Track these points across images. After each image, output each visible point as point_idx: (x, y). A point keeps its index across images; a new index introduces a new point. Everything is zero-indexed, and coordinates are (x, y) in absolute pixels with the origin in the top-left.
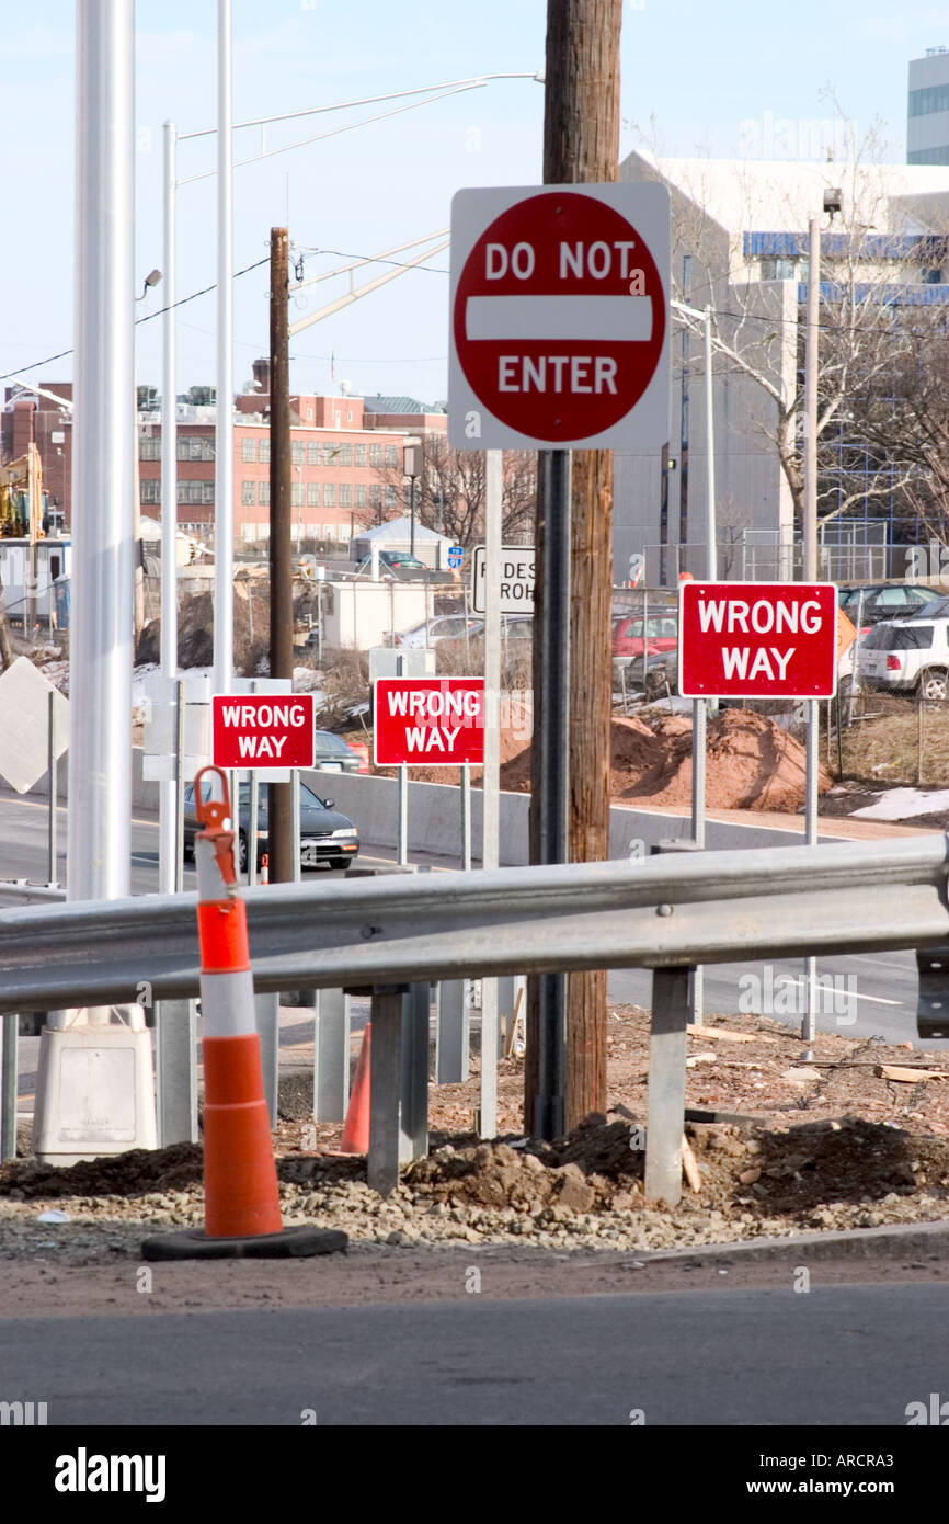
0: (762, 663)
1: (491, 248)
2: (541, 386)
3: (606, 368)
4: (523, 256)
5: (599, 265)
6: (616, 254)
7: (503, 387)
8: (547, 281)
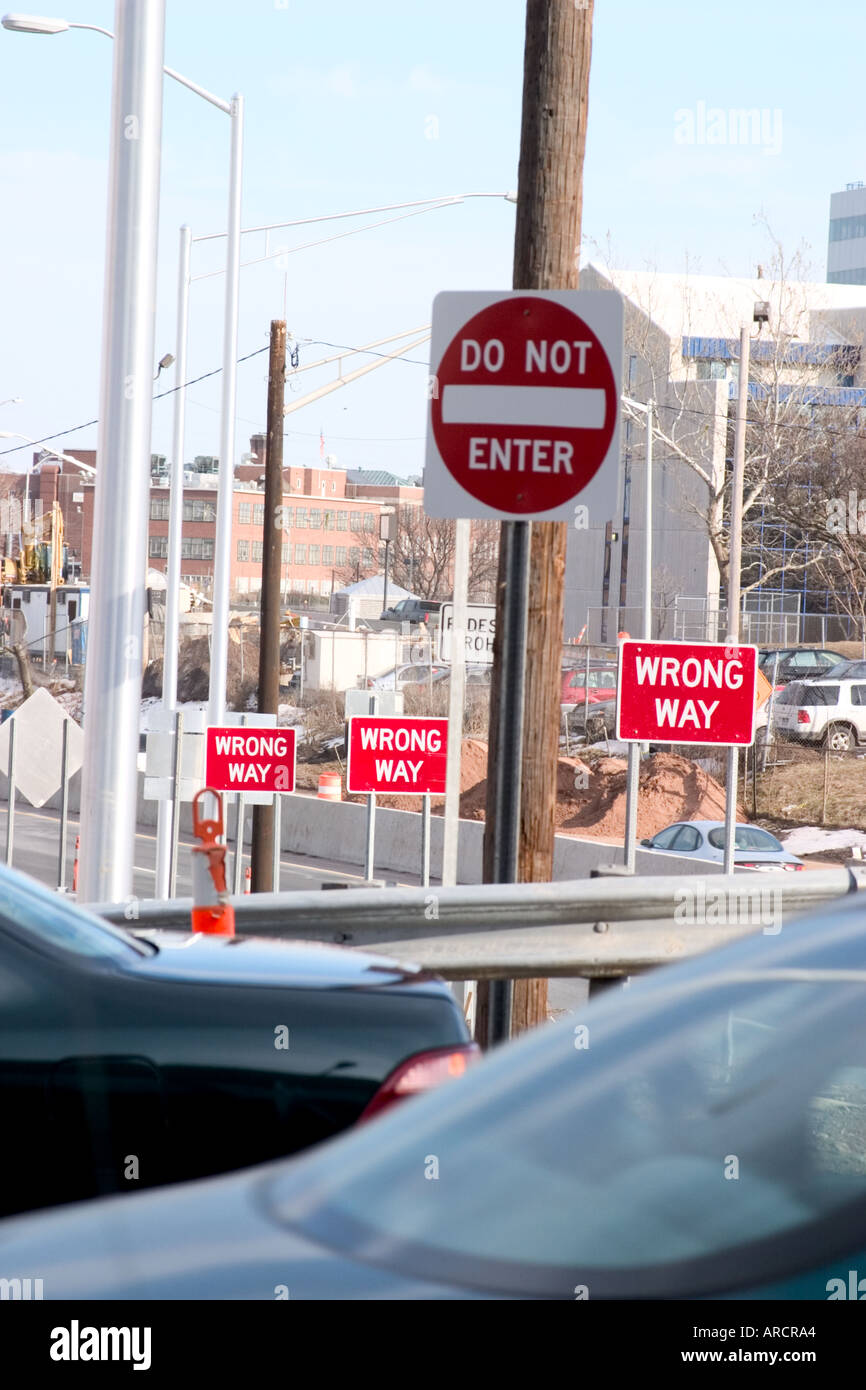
0: (690, 713)
1: (466, 343)
2: (506, 465)
3: (564, 451)
4: (494, 351)
5: (560, 361)
6: (575, 352)
7: (473, 465)
8: (514, 374)
